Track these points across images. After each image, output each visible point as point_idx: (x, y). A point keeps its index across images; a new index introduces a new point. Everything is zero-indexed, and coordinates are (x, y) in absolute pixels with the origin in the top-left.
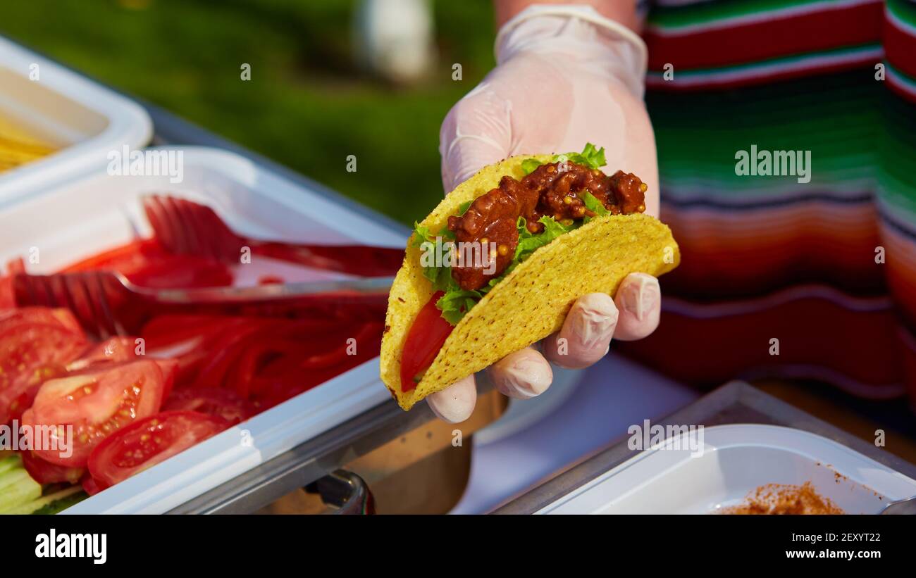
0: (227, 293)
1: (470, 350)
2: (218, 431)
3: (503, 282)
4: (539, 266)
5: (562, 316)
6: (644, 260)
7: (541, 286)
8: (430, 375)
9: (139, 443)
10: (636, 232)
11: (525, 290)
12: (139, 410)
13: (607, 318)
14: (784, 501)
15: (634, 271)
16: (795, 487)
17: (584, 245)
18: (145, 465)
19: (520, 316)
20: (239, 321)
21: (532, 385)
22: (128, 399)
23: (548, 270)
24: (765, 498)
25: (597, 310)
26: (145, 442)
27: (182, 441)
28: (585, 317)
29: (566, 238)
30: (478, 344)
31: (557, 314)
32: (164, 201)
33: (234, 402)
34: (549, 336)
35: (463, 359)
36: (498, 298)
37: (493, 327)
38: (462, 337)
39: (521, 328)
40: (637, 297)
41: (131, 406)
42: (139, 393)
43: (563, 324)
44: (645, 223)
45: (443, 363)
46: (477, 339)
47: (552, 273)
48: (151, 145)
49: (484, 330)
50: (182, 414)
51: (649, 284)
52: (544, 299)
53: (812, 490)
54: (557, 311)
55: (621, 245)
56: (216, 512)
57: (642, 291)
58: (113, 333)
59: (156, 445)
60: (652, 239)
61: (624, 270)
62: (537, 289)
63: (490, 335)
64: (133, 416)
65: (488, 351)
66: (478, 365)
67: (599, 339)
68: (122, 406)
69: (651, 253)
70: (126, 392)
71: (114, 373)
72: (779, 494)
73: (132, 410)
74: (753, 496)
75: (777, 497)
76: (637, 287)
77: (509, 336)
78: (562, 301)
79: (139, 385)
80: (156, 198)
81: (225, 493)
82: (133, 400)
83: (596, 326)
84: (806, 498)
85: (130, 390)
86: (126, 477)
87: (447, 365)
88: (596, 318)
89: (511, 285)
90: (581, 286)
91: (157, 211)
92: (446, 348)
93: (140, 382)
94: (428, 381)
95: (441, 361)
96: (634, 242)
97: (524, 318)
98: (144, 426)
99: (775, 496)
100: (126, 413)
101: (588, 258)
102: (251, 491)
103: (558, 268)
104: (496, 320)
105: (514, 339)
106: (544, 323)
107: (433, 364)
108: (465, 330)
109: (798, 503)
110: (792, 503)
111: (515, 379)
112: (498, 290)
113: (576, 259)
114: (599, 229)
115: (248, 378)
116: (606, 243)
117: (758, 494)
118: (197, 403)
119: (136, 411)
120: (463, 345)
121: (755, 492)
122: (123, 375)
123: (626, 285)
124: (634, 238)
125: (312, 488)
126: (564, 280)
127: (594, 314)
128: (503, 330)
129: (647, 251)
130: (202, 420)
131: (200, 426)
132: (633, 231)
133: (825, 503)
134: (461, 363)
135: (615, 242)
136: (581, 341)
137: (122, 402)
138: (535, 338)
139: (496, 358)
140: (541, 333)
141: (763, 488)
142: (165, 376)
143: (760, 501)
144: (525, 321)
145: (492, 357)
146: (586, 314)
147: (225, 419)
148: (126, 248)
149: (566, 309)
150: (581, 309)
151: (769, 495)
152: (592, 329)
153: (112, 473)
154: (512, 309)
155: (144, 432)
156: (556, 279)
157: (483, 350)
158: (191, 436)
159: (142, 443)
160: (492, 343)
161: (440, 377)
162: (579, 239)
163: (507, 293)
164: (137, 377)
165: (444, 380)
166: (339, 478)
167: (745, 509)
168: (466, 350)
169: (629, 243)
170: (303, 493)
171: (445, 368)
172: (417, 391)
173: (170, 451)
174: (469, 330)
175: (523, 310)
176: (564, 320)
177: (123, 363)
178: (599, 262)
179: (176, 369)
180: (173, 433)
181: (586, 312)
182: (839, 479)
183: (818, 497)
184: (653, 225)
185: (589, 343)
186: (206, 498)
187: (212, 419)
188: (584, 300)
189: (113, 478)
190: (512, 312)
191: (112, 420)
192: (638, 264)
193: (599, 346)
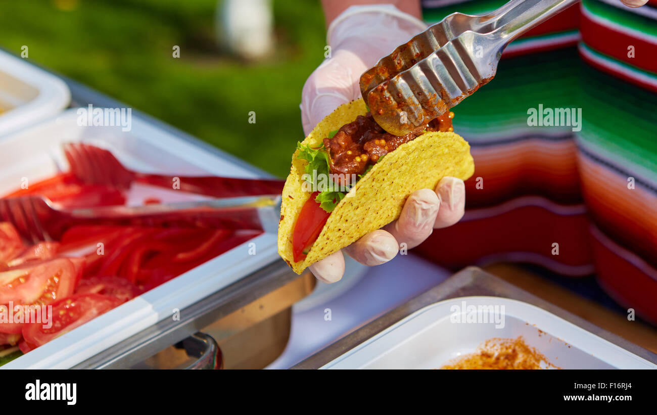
0: (121, 210)
1: (342, 229)
2: (113, 307)
3: (365, 176)
4: (388, 166)
5: (400, 207)
6: (451, 169)
7: (388, 183)
8: (317, 246)
9: (58, 317)
10: (448, 146)
11: (379, 185)
12: (59, 294)
13: (433, 205)
14: (504, 350)
15: (446, 176)
16: (511, 340)
17: (416, 153)
18: (63, 331)
19: (374, 205)
20: (129, 230)
21: (386, 253)
22: (51, 286)
23: (392, 171)
24: (491, 347)
25: (424, 200)
26: (62, 316)
27: (88, 314)
28: (417, 205)
29: (405, 147)
30: (347, 224)
31: (397, 206)
32: (78, 147)
33: (125, 286)
34: (392, 222)
35: (338, 235)
36: (362, 189)
37: (358, 211)
38: (338, 217)
39: (374, 215)
40: (449, 193)
41: (53, 291)
42: (59, 282)
43: (400, 213)
44: (454, 140)
45: (326, 237)
46: (347, 221)
47: (396, 174)
48: (70, 107)
49: (351, 214)
50: (88, 295)
51: (458, 183)
52: (389, 193)
53: (523, 342)
54: (397, 203)
55: (439, 155)
56: (104, 368)
57: (453, 188)
58: (42, 239)
59: (70, 317)
60: (458, 152)
61: (440, 175)
62: (386, 185)
63: (355, 218)
64: (54, 297)
65: (353, 231)
66: (347, 241)
67: (426, 223)
68: (46, 291)
69: (457, 163)
70: (49, 281)
71: (41, 268)
72: (501, 344)
73: (54, 293)
74: (483, 347)
75: (500, 347)
76: (449, 186)
77: (367, 220)
78: (401, 195)
79: (58, 276)
80: (72, 145)
81: (118, 351)
82: (54, 287)
83: (425, 212)
84: (519, 347)
85: (52, 279)
86: (49, 340)
87: (328, 239)
88: (425, 206)
89: (370, 180)
90: (412, 185)
91: (73, 154)
92: (328, 225)
93: (59, 273)
94: (315, 251)
95: (324, 235)
96: (447, 153)
97: (377, 206)
98: (61, 305)
99: (498, 346)
100: (49, 295)
101: (418, 164)
102: (136, 349)
103: (399, 170)
104: (359, 206)
105: (370, 223)
106: (389, 212)
107: (319, 238)
108: (340, 212)
109: (514, 351)
110: (510, 351)
111: (373, 250)
112: (362, 183)
113: (410, 164)
114: (426, 141)
115: (135, 269)
116: (429, 153)
117: (486, 345)
118: (99, 288)
119: (56, 293)
120: (338, 224)
121: (484, 343)
122: (47, 269)
123: (441, 185)
124: (446, 151)
125: (180, 345)
126: (402, 180)
127: (423, 203)
128: (363, 215)
129: (454, 161)
130: (102, 300)
131: (101, 304)
132: (447, 145)
133: (532, 350)
134: (336, 238)
135: (435, 153)
136: (414, 224)
137: (47, 288)
138: (383, 222)
139: (358, 236)
140: (387, 219)
141: (489, 341)
142: (77, 270)
143: (488, 350)
144: (377, 209)
145: (356, 236)
146: (418, 204)
147: (118, 299)
148: (52, 179)
149: (403, 202)
150: (414, 200)
151: (494, 345)
152: (422, 214)
153: (39, 337)
154: (370, 198)
155: (62, 308)
156: (397, 178)
157: (350, 230)
158: (94, 311)
159: (60, 317)
160: (356, 225)
161: (322, 249)
162: (414, 147)
163: (367, 186)
164: (57, 271)
165: (325, 251)
166: (198, 338)
167: (477, 356)
168: (340, 228)
169: (443, 154)
170: (174, 350)
171: (326, 242)
172: (307, 259)
173: (79, 322)
174: (343, 213)
175: (376, 200)
176: (401, 210)
177: (48, 260)
178: (424, 168)
179: (84, 264)
180: (82, 309)
181: (418, 202)
182: (542, 334)
183: (527, 346)
184: (459, 142)
185: (420, 225)
186: (105, 354)
187: (110, 299)
188: (416, 194)
189: (40, 342)
190: (369, 202)
191: (39, 301)
192: (448, 171)
193: (427, 227)
